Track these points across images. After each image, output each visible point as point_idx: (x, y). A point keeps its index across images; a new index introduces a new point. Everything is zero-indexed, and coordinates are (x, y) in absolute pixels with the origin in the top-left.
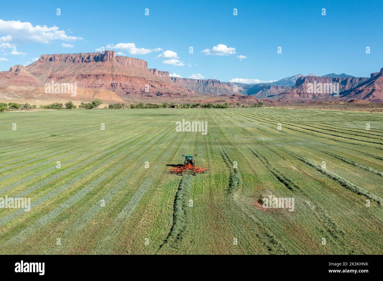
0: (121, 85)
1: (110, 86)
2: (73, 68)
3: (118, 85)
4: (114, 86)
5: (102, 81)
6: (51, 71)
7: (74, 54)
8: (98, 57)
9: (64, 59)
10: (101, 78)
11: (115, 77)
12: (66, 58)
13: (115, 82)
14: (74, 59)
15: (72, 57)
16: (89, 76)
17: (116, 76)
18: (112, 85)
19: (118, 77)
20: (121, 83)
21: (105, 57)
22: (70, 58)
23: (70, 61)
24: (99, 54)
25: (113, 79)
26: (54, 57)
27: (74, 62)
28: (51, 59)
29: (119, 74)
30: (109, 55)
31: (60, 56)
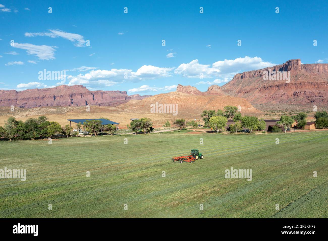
0: (305, 94)
1: (292, 95)
2: (260, 82)
3: (302, 93)
4: (296, 95)
5: (283, 91)
6: (240, 87)
7: (261, 70)
8: (283, 67)
9: (253, 75)
10: (283, 88)
11: (298, 85)
12: (254, 74)
13: (297, 91)
14: (261, 73)
15: (259, 73)
16: (270, 87)
17: (300, 84)
18: (294, 94)
19: (303, 85)
20: (305, 91)
21: (289, 67)
22: (258, 73)
23: (258, 76)
24: (283, 65)
25: (297, 88)
26: (245, 75)
27: (261, 77)
28: (242, 77)
29: (304, 81)
30: (293, 64)
31: (250, 73)
